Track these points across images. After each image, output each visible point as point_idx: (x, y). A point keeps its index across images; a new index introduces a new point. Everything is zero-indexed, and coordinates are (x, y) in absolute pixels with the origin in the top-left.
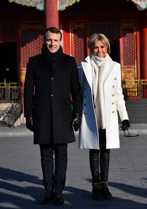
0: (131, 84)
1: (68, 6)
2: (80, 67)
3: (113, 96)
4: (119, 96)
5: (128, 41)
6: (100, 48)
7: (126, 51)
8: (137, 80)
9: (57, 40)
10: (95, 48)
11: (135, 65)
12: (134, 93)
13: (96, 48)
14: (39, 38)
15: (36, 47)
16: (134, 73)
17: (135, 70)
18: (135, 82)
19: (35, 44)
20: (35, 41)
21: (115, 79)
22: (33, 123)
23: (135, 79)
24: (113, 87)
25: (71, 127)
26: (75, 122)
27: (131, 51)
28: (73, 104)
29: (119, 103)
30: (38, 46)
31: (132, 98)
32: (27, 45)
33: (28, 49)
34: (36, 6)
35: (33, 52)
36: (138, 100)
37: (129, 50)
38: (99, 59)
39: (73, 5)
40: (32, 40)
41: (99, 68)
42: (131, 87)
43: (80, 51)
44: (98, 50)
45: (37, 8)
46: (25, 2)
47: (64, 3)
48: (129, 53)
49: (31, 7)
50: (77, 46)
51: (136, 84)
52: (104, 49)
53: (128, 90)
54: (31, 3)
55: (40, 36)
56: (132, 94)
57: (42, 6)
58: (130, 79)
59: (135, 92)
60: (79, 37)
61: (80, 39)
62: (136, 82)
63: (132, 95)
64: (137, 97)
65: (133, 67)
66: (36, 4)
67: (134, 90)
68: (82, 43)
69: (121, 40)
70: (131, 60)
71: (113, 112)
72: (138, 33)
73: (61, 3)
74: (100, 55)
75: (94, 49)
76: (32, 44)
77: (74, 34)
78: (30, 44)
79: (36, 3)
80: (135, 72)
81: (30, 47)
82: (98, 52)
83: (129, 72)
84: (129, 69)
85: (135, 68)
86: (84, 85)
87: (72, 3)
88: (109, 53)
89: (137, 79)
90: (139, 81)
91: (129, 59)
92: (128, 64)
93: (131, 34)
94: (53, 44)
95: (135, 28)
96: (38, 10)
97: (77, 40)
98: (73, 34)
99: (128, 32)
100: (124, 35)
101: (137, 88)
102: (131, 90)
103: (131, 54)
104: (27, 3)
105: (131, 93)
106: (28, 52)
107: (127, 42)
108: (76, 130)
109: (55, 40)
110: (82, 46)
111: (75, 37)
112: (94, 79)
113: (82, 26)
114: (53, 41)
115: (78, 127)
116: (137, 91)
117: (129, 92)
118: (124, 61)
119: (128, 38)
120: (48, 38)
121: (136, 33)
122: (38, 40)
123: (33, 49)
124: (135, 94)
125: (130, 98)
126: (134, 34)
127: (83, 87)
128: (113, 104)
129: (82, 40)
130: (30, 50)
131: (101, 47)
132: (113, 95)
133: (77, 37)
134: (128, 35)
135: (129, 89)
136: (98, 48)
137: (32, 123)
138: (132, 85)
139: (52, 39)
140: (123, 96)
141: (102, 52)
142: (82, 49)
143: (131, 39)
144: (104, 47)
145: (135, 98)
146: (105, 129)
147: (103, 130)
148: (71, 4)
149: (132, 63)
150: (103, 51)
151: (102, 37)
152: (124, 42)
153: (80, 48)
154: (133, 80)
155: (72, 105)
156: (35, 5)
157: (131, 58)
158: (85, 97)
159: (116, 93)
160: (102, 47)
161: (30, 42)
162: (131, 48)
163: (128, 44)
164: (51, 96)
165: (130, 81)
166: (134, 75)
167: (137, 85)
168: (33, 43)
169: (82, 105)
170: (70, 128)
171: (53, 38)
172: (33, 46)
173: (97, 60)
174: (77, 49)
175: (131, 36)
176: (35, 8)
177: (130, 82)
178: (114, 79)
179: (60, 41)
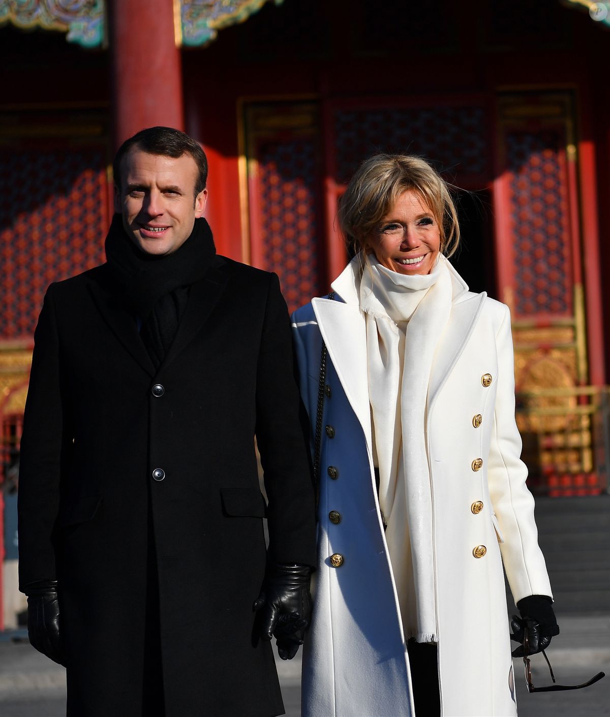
0: (557, 410)
1: (229, 23)
2: (304, 324)
3: (474, 470)
4: (502, 471)
5: (538, 191)
6: (412, 228)
7: (528, 244)
8: (585, 391)
9: (176, 188)
10: (389, 228)
11: (573, 314)
12: (573, 456)
13: (393, 226)
14: (80, 188)
15: (63, 234)
16: (571, 355)
17: (574, 338)
18: (579, 400)
19: (63, 219)
20: (62, 203)
21: (486, 383)
22: (59, 623)
23: (577, 384)
24: (477, 422)
25: (259, 637)
26: (283, 609)
27: (553, 244)
28: (269, 512)
29: (503, 507)
30: (77, 226)
31: (567, 481)
32: (21, 226)
33: (22, 243)
34: (62, 27)
35: (51, 257)
36: (595, 492)
37: (540, 237)
38: (401, 283)
39: (255, 18)
40: (46, 198)
41: (403, 326)
42: (559, 423)
43: (291, 247)
44: (406, 234)
45: (71, 37)
46: (6, 10)
47: (205, 11)
48: (541, 251)
49: (39, 33)
50: (276, 224)
51: (585, 410)
52: (433, 233)
53: (544, 442)
54: (41, 11)
55: (88, 175)
56: (566, 462)
57: (94, 26)
58: (552, 384)
59: (578, 449)
60: (286, 175)
61: (289, 187)
62: (583, 400)
63: (562, 468)
64: (593, 477)
65: (566, 320)
66: (63, 15)
67: (574, 440)
68: (303, 209)
69: (501, 188)
70: (556, 290)
71: (479, 553)
72: (587, 150)
73: (194, 10)
74: (416, 260)
75: (383, 231)
76: (44, 222)
77: (262, 161)
78: (36, 218)
79: (66, 11)
80: (576, 351)
81: (36, 234)
82: (406, 246)
83: (546, 349)
84: (545, 335)
85: (573, 328)
86: (324, 415)
87: (248, 9)
88: (450, 249)
89: (589, 383)
90: (600, 394)
91: (543, 283)
92: (540, 308)
93: (548, 154)
94: (154, 209)
95: (569, 124)
96: (76, 47)
97: (275, 194)
98: (254, 165)
99: (534, 148)
100: (515, 164)
101: (591, 429)
102: (558, 440)
103: (554, 259)
104: (18, 13)
105: (559, 458)
106: (23, 258)
107: (533, 198)
108: (287, 654)
109: (169, 191)
110: (304, 224)
111: (264, 180)
112: (378, 384)
113: (301, 120)
114: (156, 193)
115: (298, 634)
116: (592, 446)
117: (550, 449)
118: (520, 294)
119: (537, 175)
120: (131, 182)
121: (578, 154)
122: (75, 195)
123: (50, 242)
124: (580, 460)
125: (554, 482)
126: (566, 153)
127: (319, 428)
128: (477, 509)
129: (302, 193)
130: (37, 249)
131: (419, 220)
132: (477, 466)
133: (274, 179)
134: (535, 159)
135: (548, 434)
136: (405, 225)
137: (55, 622)
138: (564, 415)
139: (148, 184)
140: (523, 471)
141: (423, 246)
142: (305, 238)
143: (550, 183)
144: (434, 222)
145: (580, 480)
146: (435, 640)
147: (426, 645)
148: (242, 14)
149: (557, 304)
150: (426, 242)
151: (417, 170)
152: (515, 200)
153: (290, 232)
154: (567, 389)
155: (265, 521)
156: (58, 20)
157: (556, 275)
158: (334, 477)
159: (491, 453)
160: (425, 221)
161: (34, 206)
162: (553, 228)
163: (539, 206)
164: (149, 474)
165: (551, 392)
166: (572, 363)
167: (591, 416)
168: (48, 210)
169: (317, 520)
170: (255, 643)
171: (154, 180)
172: (49, 227)
173: (391, 286)
174: (277, 240)
175: (550, 167)
176: (58, 37)
177: (553, 401)
178: (481, 382)
179: (196, 196)
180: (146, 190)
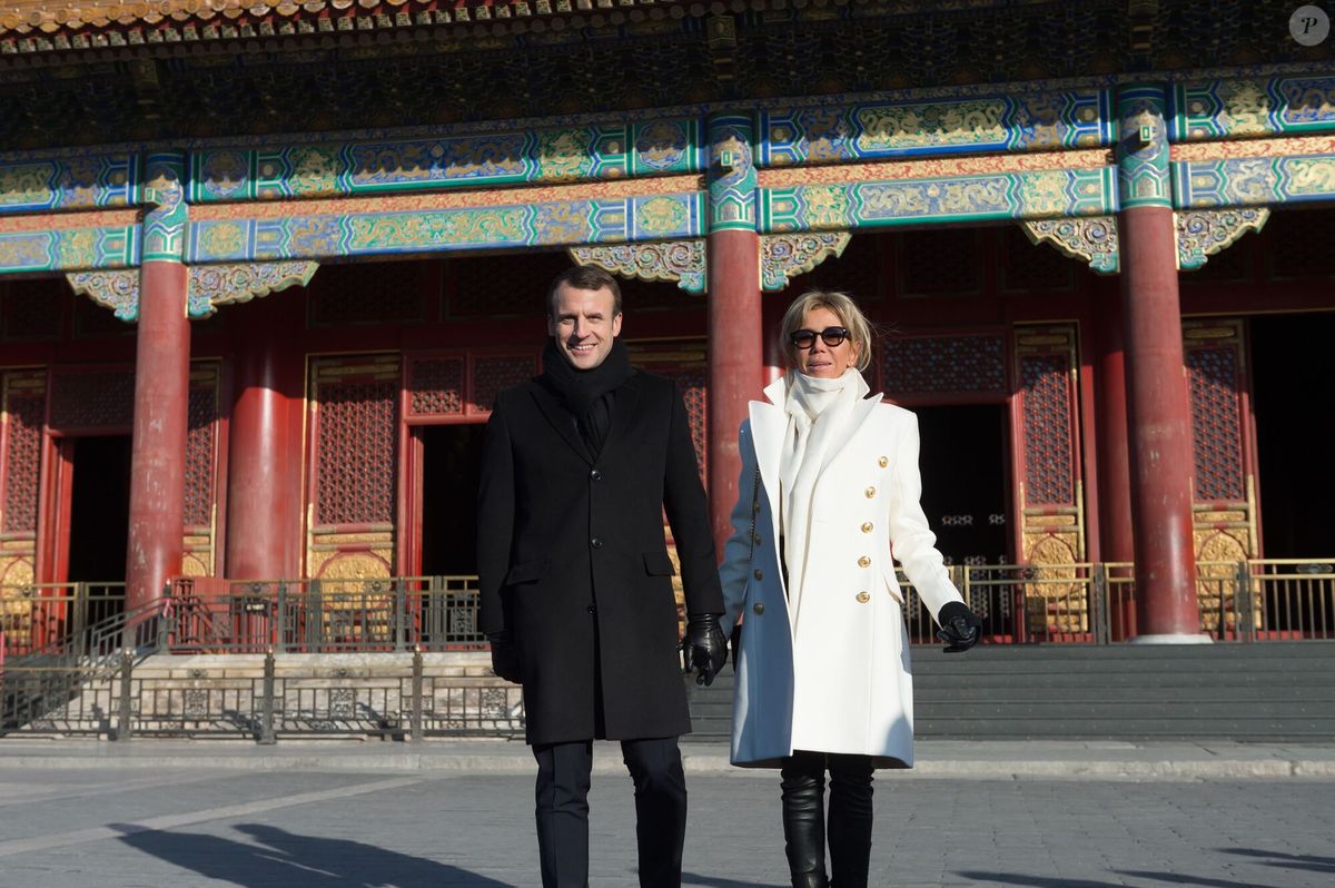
0: (1061, 580)
5: (1047, 404)
7: (1037, 445)
8: (1084, 565)
11: (1074, 504)
12: (1072, 619)
16: (1073, 535)
17: (1076, 523)
18: (1078, 573)
23: (1077, 561)
27: (1059, 446)
31: (1068, 638)
34: (675, 278)
37: (1049, 441)
42: (1061, 592)
45: (680, 285)
47: (781, 264)
48: (1049, 452)
51: (1084, 581)
53: (1048, 606)
54: (660, 266)
56: (1067, 623)
57: (698, 277)
58: (1057, 560)
59: (1077, 613)
62: (1083, 573)
63: (1064, 628)
64: (1089, 636)
65: (1069, 509)
66: (674, 269)
67: (1074, 605)
69: (1016, 401)
70: (1061, 483)
72: (1087, 372)
73: (772, 265)
79: (678, 266)
80: (1077, 533)
83: (1052, 532)
84: (1051, 519)
85: (1075, 515)
89: (1086, 560)
90: (1095, 567)
91: (1051, 478)
92: (1047, 496)
93: (1055, 374)
94: (582, 333)
95: (1073, 352)
96: (684, 292)
99: (1043, 370)
100: (1029, 382)
101: (1088, 597)
102: (1062, 605)
103: (1059, 459)
104: (642, 268)
105: (1062, 619)
107: (1043, 409)
109: (593, 317)
114: (582, 319)
116: (1088, 611)
117: (1052, 612)
119: (1046, 392)
121: (1079, 374)
124: (1079, 623)
126: (1070, 374)
134: (1045, 379)
135: (1052, 600)
138: (1066, 585)
139: (576, 313)
143: (1057, 397)
145: (1079, 638)
149: (1062, 496)
152: (1028, 411)
154: (1069, 563)
156: (672, 273)
157: (1061, 472)
162: (1059, 434)
163: (1048, 416)
164: (591, 542)
165: (1055, 566)
166: (1073, 543)
167: (1088, 586)
171: (581, 309)
175: (1056, 385)
176: (670, 286)
177: (1057, 573)
179: (613, 319)
180: (575, 318)
